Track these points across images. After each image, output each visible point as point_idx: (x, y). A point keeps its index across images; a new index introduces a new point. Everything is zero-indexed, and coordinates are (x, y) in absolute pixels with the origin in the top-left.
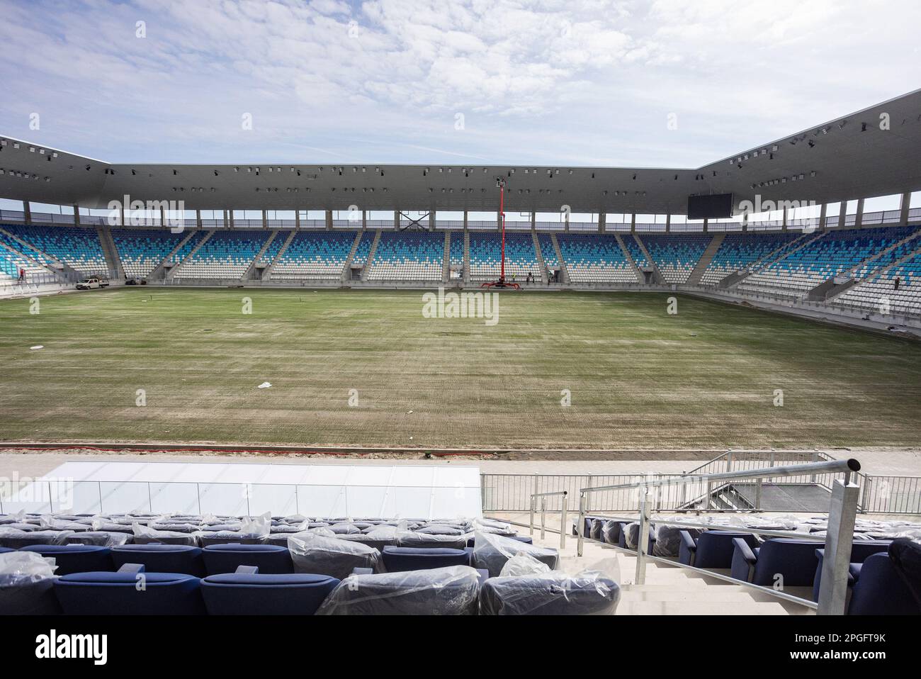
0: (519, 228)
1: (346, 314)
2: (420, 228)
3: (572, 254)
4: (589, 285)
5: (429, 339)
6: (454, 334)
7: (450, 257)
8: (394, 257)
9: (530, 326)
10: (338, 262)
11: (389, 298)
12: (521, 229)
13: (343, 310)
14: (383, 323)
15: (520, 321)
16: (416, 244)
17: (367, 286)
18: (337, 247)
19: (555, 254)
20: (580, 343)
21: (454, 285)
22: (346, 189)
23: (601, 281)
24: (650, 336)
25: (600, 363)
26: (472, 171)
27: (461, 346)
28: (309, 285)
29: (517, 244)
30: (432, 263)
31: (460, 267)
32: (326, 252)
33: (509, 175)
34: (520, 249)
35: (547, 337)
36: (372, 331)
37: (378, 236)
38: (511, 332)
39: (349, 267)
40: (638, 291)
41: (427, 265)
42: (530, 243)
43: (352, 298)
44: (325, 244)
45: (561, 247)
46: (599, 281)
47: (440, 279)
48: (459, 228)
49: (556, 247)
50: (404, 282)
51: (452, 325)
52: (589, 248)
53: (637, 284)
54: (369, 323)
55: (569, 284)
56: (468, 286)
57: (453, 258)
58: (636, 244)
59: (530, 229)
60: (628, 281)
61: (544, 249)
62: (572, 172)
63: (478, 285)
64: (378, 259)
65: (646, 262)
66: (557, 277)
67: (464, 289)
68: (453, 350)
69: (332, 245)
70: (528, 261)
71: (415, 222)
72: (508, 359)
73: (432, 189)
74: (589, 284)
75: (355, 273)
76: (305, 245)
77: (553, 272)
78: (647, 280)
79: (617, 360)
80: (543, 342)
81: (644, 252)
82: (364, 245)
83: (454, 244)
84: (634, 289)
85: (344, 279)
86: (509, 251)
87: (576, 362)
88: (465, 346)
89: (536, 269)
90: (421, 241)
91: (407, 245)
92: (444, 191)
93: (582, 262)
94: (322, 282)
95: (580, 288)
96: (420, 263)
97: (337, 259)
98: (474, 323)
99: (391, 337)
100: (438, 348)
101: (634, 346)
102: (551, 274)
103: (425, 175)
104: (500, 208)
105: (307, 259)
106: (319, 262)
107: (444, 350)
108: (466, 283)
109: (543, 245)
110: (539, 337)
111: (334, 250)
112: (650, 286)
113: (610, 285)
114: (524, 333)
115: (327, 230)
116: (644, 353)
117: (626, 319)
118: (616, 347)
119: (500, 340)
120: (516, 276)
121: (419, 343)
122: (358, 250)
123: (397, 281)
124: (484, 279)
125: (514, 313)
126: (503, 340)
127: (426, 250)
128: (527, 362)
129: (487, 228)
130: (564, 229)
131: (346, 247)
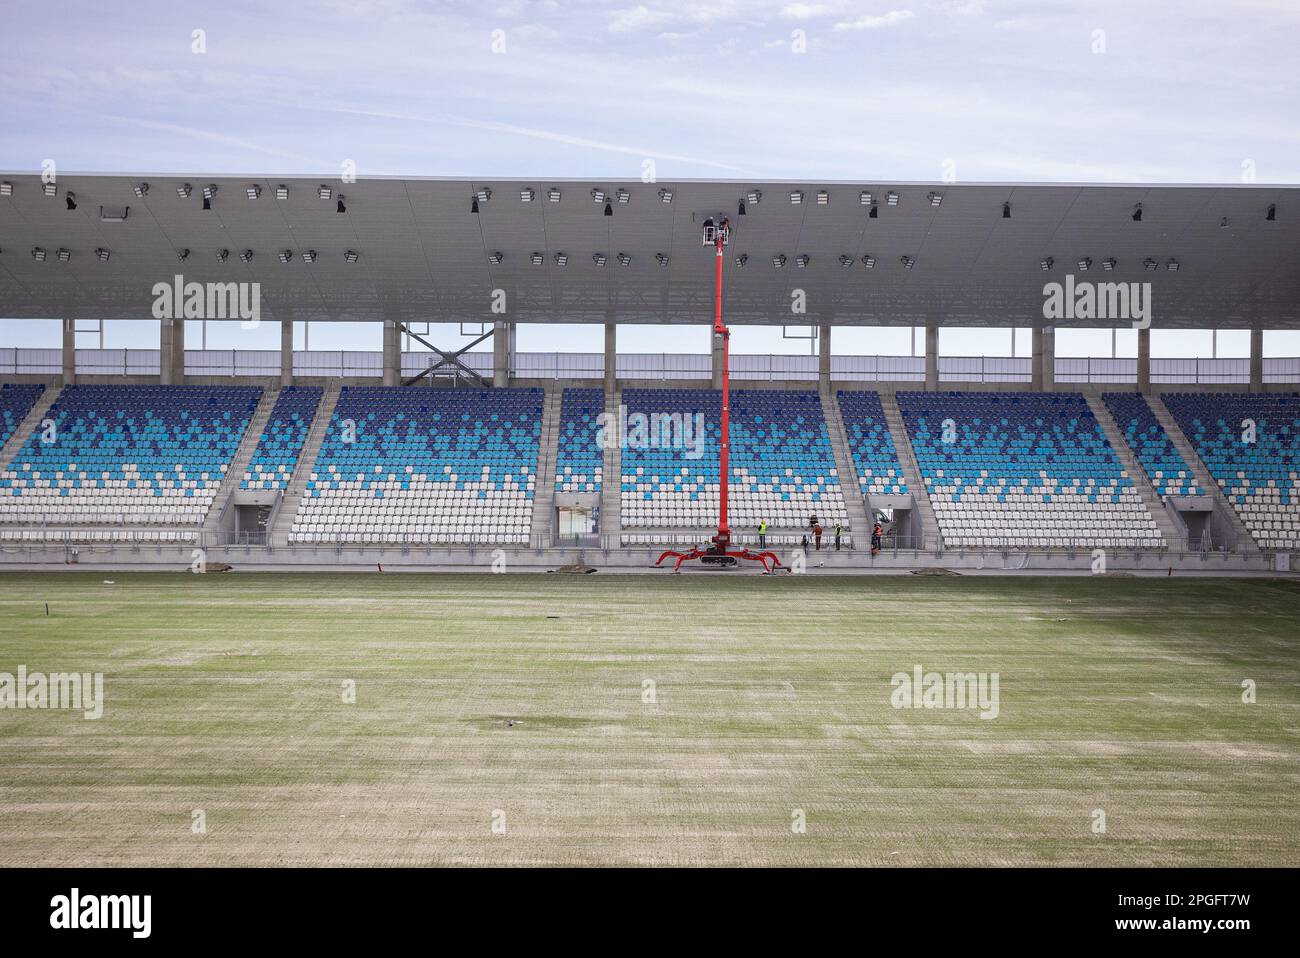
0: (780, 377)
1: (188, 656)
2: (464, 374)
3: (949, 457)
4: (1005, 555)
5: (446, 741)
6: (533, 722)
7: (559, 469)
8: (379, 469)
9: (789, 693)
10: (194, 484)
11: (349, 601)
12: (786, 377)
13: (179, 644)
14: (308, 685)
15: (760, 676)
16: (450, 428)
17: (286, 561)
18: (194, 437)
19: (894, 458)
20: (946, 750)
21: (569, 559)
22: (226, 253)
23: (1044, 542)
24: (1183, 728)
25: (1005, 821)
26: (624, 198)
27: (545, 765)
28: (94, 558)
29: (773, 427)
30: (499, 486)
31: (588, 500)
32: (157, 452)
33: (742, 211)
34: (784, 441)
35: (839, 731)
36: (260, 716)
37: (331, 399)
38: (722, 714)
39: (228, 502)
40: (1165, 574)
41: (482, 495)
42: (815, 422)
43: (228, 602)
44: (156, 428)
45: (912, 435)
46: (1035, 542)
47: (525, 539)
48: (592, 375)
49: (897, 434)
50: (405, 548)
51: (532, 692)
52: (1004, 436)
53: (1162, 551)
54: (259, 685)
55: (939, 554)
56: (613, 559)
57: (568, 470)
58: (1156, 422)
59: (816, 377)
60: (1131, 543)
61: (860, 442)
62: (937, 199)
63: (645, 559)
64: (324, 476)
65: (1189, 478)
66: (901, 530)
67: (601, 571)
68: (515, 780)
69: (177, 430)
70: (810, 479)
71: (450, 358)
72: (694, 809)
73: (499, 256)
74: (1005, 552)
75: (250, 520)
76: (89, 430)
77: (888, 513)
78: (1194, 540)
79: (1061, 812)
80: (824, 750)
81: (1182, 448)
82: (282, 431)
83: (571, 425)
84: (1152, 568)
85: (212, 540)
86: (749, 448)
87: (922, 821)
88: (558, 765)
89: (834, 507)
90: (466, 418)
91: (420, 431)
92: (538, 260)
93: (980, 482)
94: (136, 550)
95: (976, 565)
96: (460, 488)
97: (193, 473)
98: (608, 685)
99: (318, 734)
100: (467, 772)
101: (1128, 761)
102: (884, 520)
103: (475, 209)
104: (720, 314)
105: (94, 474)
106: (132, 485)
107: (486, 781)
108: (607, 552)
109: (856, 427)
110: (812, 732)
111: (184, 444)
112: (1204, 557)
113: (1072, 556)
114: (764, 716)
115: (165, 381)
116: (1160, 787)
117: (1111, 669)
118: (1068, 766)
119: (681, 742)
120: (770, 527)
121: (411, 754)
122: (261, 445)
123: (383, 547)
124: (665, 539)
125: (743, 652)
126: (690, 742)
127: (483, 446)
128: (757, 821)
129: (680, 376)
130: (923, 378)
131: (224, 438)
